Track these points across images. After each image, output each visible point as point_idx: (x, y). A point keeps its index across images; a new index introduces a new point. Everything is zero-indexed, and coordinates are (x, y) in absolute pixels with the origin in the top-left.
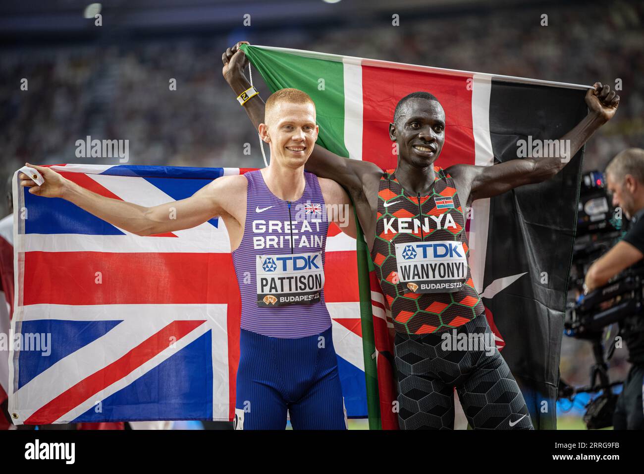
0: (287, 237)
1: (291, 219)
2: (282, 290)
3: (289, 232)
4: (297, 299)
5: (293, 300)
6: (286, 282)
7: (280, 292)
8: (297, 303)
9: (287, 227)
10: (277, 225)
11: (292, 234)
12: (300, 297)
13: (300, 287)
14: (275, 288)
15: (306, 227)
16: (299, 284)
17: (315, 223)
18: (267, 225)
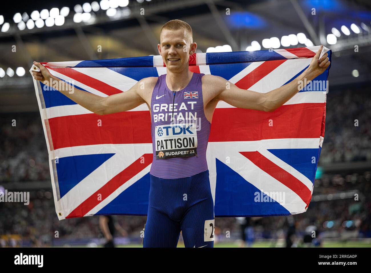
0: (170, 114)
1: (174, 103)
2: (167, 148)
3: (172, 110)
5: (174, 154)
6: (169, 143)
7: (165, 149)
8: (177, 156)
9: (171, 108)
10: (165, 106)
11: (173, 112)
14: (163, 147)
15: (183, 107)
17: (191, 104)
18: (160, 107)
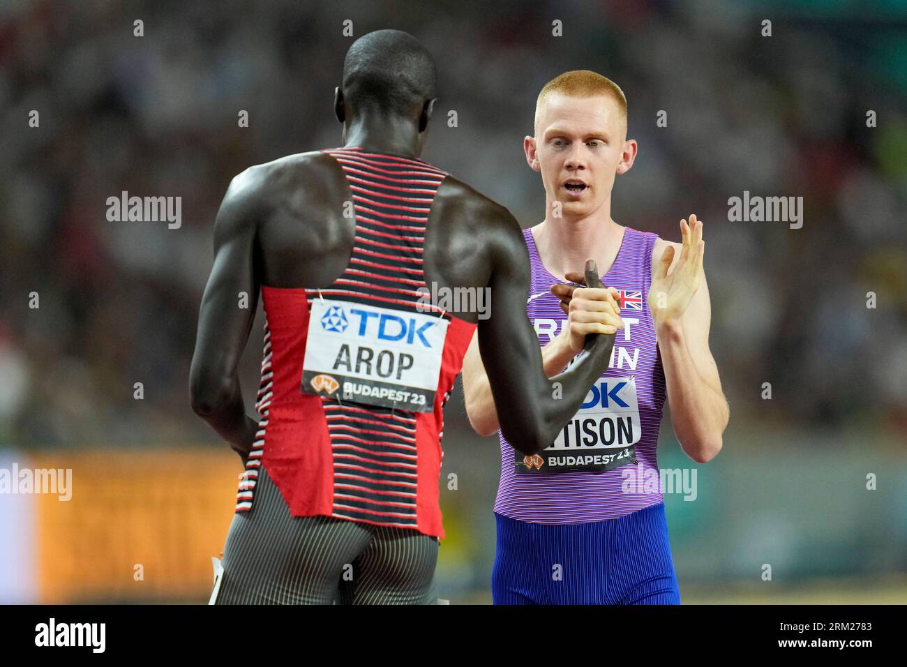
4: (580, 461)
5: (573, 464)
8: (581, 469)
10: (548, 326)
12: (586, 457)
13: (586, 440)
16: (583, 435)
